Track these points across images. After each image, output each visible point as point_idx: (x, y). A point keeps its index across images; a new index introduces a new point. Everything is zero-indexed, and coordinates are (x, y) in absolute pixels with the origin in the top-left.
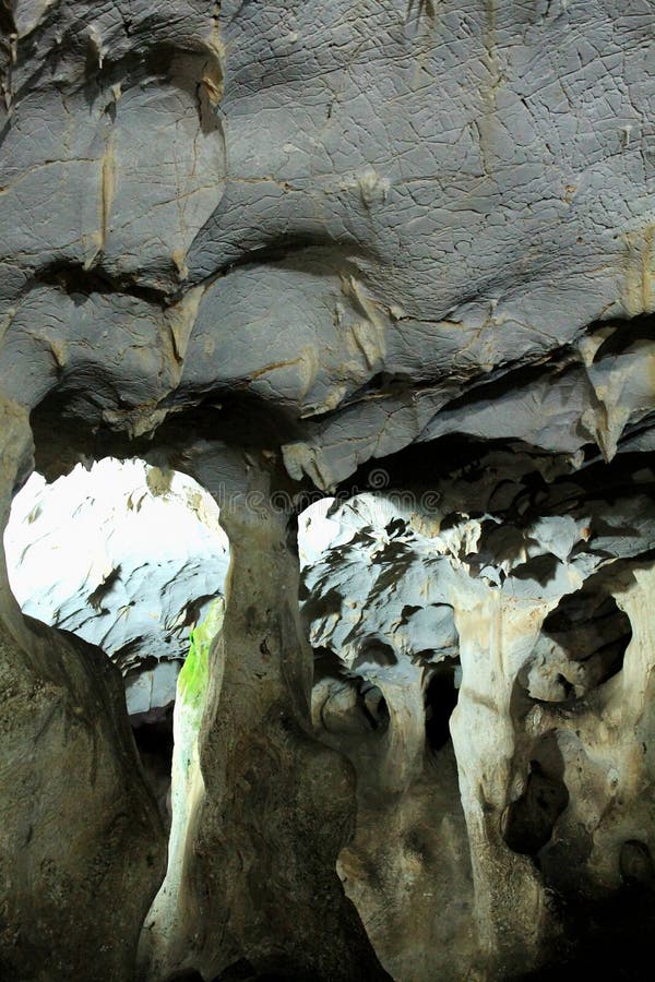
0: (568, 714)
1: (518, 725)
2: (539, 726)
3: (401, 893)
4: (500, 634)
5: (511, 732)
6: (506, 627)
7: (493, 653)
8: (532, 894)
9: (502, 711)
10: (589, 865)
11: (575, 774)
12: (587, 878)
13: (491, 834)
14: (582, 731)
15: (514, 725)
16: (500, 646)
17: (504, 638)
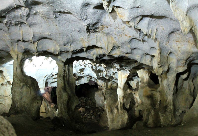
0: (133, 90)
1: (125, 91)
2: (129, 92)
3: (115, 115)
4: (122, 78)
5: (123, 92)
6: (122, 77)
7: (121, 80)
8: (126, 116)
9: (122, 89)
10: (135, 113)
11: (136, 99)
12: (135, 115)
13: (121, 107)
14: (135, 93)
15: (124, 91)
16: (122, 80)
17: (122, 79)
